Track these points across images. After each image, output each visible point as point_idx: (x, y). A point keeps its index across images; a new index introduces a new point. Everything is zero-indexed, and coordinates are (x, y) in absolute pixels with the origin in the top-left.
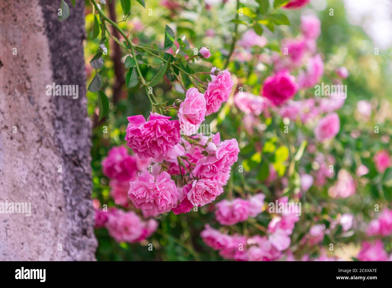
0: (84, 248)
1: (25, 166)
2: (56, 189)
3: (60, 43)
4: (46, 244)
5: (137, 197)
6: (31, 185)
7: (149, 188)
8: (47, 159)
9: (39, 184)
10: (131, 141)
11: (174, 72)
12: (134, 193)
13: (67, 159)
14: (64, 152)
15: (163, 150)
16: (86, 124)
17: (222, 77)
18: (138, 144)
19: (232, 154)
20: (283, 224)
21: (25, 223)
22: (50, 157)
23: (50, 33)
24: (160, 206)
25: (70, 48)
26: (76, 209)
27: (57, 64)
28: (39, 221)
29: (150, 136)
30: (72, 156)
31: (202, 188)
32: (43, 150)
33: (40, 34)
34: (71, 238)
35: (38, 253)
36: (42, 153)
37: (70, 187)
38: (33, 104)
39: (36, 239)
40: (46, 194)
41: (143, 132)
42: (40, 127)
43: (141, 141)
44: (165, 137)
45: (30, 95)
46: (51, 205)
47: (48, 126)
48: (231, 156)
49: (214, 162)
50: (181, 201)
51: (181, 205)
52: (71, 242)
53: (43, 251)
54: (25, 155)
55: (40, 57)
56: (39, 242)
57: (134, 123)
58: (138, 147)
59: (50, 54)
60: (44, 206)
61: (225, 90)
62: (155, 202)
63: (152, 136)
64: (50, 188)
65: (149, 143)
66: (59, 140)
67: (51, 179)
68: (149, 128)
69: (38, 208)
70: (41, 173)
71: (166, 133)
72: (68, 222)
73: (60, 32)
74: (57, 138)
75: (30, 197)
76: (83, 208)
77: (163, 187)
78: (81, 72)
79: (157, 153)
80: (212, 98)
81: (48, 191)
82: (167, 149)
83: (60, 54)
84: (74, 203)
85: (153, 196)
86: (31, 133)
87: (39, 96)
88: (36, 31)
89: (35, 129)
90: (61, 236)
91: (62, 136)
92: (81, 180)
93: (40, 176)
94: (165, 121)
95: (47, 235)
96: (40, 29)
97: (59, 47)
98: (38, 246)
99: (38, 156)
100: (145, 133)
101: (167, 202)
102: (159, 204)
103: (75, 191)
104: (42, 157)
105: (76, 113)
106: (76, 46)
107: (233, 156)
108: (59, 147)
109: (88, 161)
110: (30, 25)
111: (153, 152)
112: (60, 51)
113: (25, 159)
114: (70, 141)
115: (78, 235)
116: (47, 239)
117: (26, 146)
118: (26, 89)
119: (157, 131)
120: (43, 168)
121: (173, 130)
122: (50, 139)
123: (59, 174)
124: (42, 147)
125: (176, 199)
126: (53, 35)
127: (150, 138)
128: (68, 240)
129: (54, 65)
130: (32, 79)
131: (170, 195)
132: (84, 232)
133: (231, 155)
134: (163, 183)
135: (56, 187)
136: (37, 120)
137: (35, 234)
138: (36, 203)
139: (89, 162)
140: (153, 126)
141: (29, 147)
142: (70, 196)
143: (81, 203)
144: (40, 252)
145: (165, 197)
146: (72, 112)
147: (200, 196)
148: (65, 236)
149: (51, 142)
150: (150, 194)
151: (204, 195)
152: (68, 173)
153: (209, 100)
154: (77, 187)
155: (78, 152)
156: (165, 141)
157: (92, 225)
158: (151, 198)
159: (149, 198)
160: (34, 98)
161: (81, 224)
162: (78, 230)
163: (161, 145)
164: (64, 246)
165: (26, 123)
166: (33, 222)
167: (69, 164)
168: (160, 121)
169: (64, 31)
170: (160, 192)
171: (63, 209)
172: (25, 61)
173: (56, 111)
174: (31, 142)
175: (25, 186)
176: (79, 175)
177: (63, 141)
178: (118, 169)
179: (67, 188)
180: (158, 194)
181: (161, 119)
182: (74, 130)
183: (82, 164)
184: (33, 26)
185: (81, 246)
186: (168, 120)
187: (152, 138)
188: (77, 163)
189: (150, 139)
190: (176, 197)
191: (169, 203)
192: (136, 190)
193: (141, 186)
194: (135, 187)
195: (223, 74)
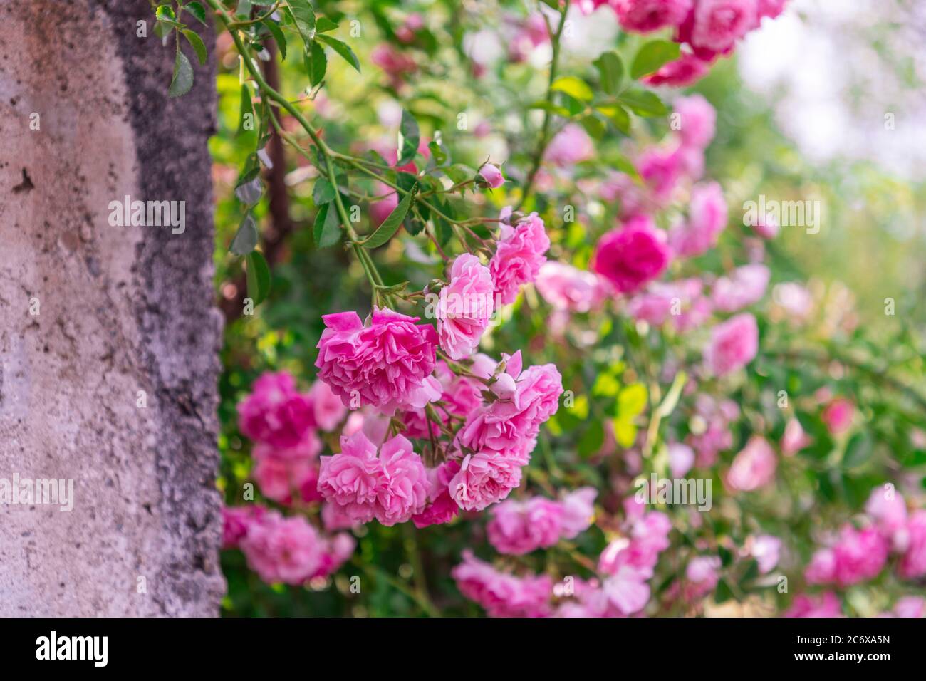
0: (197, 598)
1: (75, 412)
2: (140, 466)
3: (160, 141)
4: (114, 585)
5: (340, 492)
6: (86, 453)
7: (367, 471)
8: (122, 397)
9: (103, 452)
10: (331, 369)
11: (420, 215)
12: (331, 482)
13: (167, 399)
14: (160, 382)
15: (398, 388)
16: (211, 322)
17: (527, 229)
18: (344, 375)
19: (548, 399)
20: (633, 556)
21: (70, 539)
22: (129, 394)
23: (140, 119)
24: (389, 510)
25: (182, 153)
26: (181, 510)
27: (151, 187)
28: (100, 534)
29: (373, 360)
30: (178, 391)
31: (481, 473)
32: (115, 377)
33: (117, 119)
34: (170, 575)
35: (96, 605)
36: (113, 384)
37: (172, 461)
38: (96, 274)
39: (93, 575)
40: (117, 476)
41: (358, 351)
42: (110, 326)
43: (352, 369)
44: (406, 363)
45: (90, 254)
46: (127, 501)
47: (128, 325)
48: (546, 402)
49: (511, 417)
50: (432, 499)
51: (432, 508)
52: (169, 583)
53: (107, 601)
54: (74, 387)
55: (115, 170)
56: (100, 582)
57: (336, 329)
58: (345, 383)
59: (138, 164)
60: (112, 501)
61: (533, 258)
62: (377, 501)
63: (377, 360)
64: (127, 462)
65: (370, 375)
66: (151, 357)
67: (131, 442)
68: (371, 342)
69: (100, 505)
70: (110, 428)
71: (407, 353)
72: (164, 538)
73: (162, 118)
74: (145, 351)
75: (84, 480)
76: (199, 508)
77: (398, 470)
78: (203, 207)
79: (384, 397)
80: (503, 277)
81: (122, 470)
82: (407, 387)
83: (159, 166)
84: (178, 496)
85: (375, 490)
86: (90, 339)
87: (110, 258)
88: (110, 114)
89: (98, 330)
90: (149, 569)
91: (156, 348)
92: (196, 446)
93: (105, 435)
94: (407, 327)
95: (117, 567)
96: (117, 110)
97: (158, 150)
98: (96, 590)
99: (104, 391)
100: (362, 352)
101: (405, 503)
102: (387, 507)
103: (181, 470)
104: (112, 393)
105: (189, 297)
106: (194, 150)
107: (550, 402)
108: (151, 371)
109: (211, 403)
110: (96, 100)
111: (376, 393)
112: (161, 159)
113: (74, 396)
114: (174, 359)
115: (184, 569)
116: (117, 574)
117: (78, 367)
118: (83, 240)
119: (388, 349)
120: (112, 418)
121: (424, 348)
122: (130, 353)
123: (148, 431)
124: (113, 369)
125: (423, 496)
126: (146, 123)
127: (373, 363)
128: (163, 579)
129: (146, 191)
130: (95, 220)
131: (412, 487)
132: (199, 562)
133: (546, 400)
134: (397, 460)
135: (141, 460)
136: (103, 311)
137: (90, 563)
138: (95, 495)
139: (214, 407)
140: (380, 337)
141: (85, 371)
142: (169, 480)
143: (194, 497)
144: (101, 604)
145: (400, 493)
146: (181, 294)
147: (477, 489)
148: (155, 569)
149: (134, 360)
150: (367, 484)
151: (484, 487)
152: (169, 430)
153: (498, 280)
154: (186, 461)
155: (192, 382)
156: (405, 371)
157: (217, 546)
158: (370, 494)
159: (366, 494)
160: (98, 261)
161: (191, 542)
162: (185, 557)
163: (396, 379)
164: (153, 592)
165: (80, 317)
166: (86, 538)
167: (170, 409)
168: (395, 327)
169: (169, 115)
170: (391, 478)
171: (154, 510)
172: (83, 179)
173: (146, 292)
174: (89, 359)
175: (71, 456)
176: (192, 435)
177: (158, 359)
178: (273, 422)
179: (165, 463)
180: (385, 486)
181: (398, 322)
182: (184, 335)
183: (199, 411)
184: (102, 102)
185: (191, 592)
186: (413, 325)
187: (376, 363)
188: (189, 409)
189: (373, 365)
190: (424, 491)
191: (409, 504)
192: (336, 474)
193: (348, 467)
194: (333, 469)
195: (529, 223)
